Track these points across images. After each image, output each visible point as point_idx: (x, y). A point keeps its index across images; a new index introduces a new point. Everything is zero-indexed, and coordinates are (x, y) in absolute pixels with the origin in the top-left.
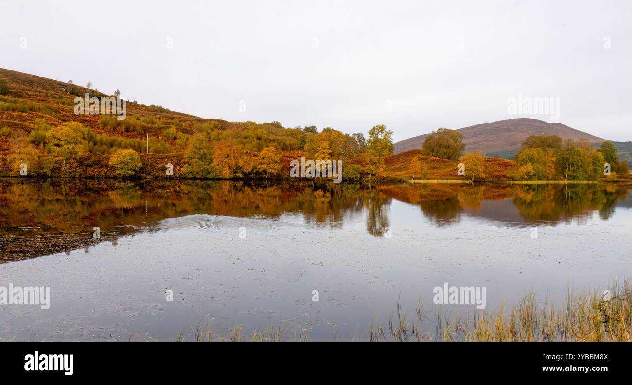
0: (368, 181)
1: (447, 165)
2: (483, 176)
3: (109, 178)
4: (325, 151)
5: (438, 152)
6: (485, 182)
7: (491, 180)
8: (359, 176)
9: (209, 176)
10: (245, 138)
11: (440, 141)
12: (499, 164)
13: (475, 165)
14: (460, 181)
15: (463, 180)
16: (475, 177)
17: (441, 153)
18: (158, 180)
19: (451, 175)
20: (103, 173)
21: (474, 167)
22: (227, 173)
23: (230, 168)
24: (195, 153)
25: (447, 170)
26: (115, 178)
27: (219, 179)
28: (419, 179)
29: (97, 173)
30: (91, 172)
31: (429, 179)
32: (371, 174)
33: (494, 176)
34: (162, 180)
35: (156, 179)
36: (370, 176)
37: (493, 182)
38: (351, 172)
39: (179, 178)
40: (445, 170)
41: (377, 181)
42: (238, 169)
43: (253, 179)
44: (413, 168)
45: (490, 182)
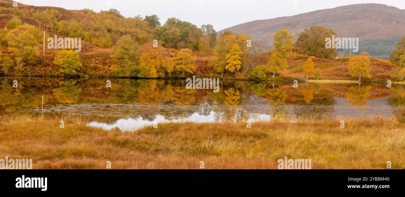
0: (272, 81)
1: (327, 65)
2: (369, 76)
3: (54, 77)
4: (236, 52)
5: (315, 51)
6: (370, 82)
7: (376, 80)
8: (265, 76)
9: (139, 76)
10: (95, 30)
11: (318, 40)
12: (378, 65)
13: (363, 66)
14: (349, 82)
15: (351, 80)
16: (362, 78)
17: (318, 52)
18: (93, 78)
19: (336, 75)
20: (48, 72)
21: (361, 68)
22: (154, 73)
23: (156, 68)
24: (124, 53)
25: (329, 69)
26: (58, 77)
27: (148, 78)
28: (312, 79)
29: (44, 72)
30: (39, 70)
31: (320, 79)
32: (274, 74)
33: (379, 77)
34: (96, 78)
35: (91, 77)
36: (274, 76)
37: (378, 82)
38: (260, 72)
39: (110, 76)
40: (327, 70)
41: (281, 81)
42: (162, 68)
43: (171, 78)
44: (308, 69)
45: (375, 82)
